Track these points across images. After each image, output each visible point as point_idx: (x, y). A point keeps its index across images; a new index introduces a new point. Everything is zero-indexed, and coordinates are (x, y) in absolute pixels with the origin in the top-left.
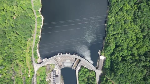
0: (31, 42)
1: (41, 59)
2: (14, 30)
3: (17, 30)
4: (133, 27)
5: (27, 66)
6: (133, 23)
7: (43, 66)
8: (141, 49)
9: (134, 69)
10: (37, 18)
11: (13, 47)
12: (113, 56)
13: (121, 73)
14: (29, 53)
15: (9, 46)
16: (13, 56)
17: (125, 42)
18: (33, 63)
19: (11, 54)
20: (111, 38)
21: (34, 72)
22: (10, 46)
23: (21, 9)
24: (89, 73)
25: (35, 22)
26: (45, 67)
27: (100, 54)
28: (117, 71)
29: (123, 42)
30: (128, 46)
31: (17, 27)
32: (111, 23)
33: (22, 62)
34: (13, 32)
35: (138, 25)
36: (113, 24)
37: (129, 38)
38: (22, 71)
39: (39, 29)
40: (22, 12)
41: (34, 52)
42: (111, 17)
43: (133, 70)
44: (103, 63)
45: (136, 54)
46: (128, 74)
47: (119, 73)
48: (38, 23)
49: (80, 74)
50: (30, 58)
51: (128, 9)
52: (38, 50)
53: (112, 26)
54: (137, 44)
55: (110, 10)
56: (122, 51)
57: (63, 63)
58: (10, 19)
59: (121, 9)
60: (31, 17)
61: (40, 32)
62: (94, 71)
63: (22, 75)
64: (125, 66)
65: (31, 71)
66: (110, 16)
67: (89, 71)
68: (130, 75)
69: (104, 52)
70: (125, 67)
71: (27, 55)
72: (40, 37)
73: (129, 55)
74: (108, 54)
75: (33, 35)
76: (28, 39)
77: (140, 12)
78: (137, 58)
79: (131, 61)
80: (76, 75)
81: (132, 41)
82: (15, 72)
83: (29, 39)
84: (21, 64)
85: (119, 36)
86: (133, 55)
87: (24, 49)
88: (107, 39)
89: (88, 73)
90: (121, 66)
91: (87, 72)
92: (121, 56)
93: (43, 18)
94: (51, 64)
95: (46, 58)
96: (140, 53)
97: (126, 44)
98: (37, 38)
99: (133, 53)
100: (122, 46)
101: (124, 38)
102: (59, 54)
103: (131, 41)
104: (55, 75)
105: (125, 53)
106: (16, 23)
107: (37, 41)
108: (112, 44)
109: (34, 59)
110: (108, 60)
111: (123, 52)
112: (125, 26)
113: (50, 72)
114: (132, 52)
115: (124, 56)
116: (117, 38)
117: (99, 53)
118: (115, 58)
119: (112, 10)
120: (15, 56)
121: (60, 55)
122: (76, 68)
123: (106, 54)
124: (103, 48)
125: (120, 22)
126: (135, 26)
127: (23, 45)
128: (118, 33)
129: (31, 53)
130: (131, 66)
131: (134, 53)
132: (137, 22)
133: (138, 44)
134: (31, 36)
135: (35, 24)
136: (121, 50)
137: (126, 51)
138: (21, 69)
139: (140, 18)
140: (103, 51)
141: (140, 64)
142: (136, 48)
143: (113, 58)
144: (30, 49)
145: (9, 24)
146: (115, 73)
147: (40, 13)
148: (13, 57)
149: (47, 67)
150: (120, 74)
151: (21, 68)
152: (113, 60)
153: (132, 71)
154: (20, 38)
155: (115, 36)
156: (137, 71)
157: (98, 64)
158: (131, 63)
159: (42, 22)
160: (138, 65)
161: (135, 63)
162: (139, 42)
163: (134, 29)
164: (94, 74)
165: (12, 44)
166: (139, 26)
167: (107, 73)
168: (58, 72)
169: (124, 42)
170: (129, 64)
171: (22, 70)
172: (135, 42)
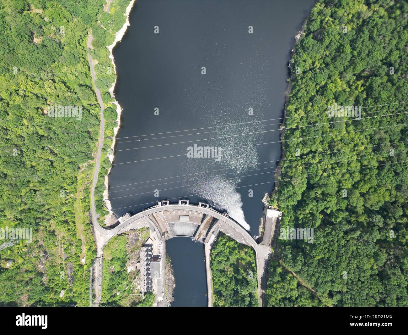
0: (89, 173)
1: (114, 217)
2: (45, 143)
3: (51, 143)
4: (353, 139)
5: (77, 235)
6: (351, 128)
7: (119, 235)
8: (372, 197)
9: (355, 248)
10: (105, 110)
11: (43, 188)
12: (299, 212)
13: (320, 257)
14: (83, 201)
15: (31, 185)
16: (40, 211)
17: (332, 177)
18: (93, 227)
19: (35, 207)
20: (296, 163)
21: (95, 251)
22: (34, 186)
23: (64, 88)
24: (239, 252)
25: (99, 121)
26: (125, 237)
27: (266, 204)
28: (311, 251)
29: (325, 174)
30: (339, 187)
31: (52, 135)
32: (296, 125)
33: (66, 225)
34: (43, 148)
35: (366, 134)
36: (302, 128)
37: (342, 166)
38: (65, 250)
39: (109, 137)
40: (65, 98)
41: (96, 199)
42: (296, 110)
43: (353, 252)
44: (274, 228)
45: (360, 210)
46: (340, 261)
47: (317, 258)
48: (107, 124)
49: (216, 255)
50: (87, 213)
51: (340, 91)
52: (105, 194)
53: (298, 133)
54: (362, 184)
55: (292, 89)
56: (323, 200)
57: (172, 225)
58: (35, 116)
59: (322, 90)
60: (90, 108)
61: (113, 146)
62: (252, 249)
63: (66, 259)
64: (330, 239)
65: (89, 250)
66: (294, 107)
67: (238, 247)
68: (346, 264)
69: (278, 200)
70: (332, 241)
71: (78, 207)
72: (111, 157)
73: (341, 210)
74: (288, 206)
75: (93, 154)
76: (80, 165)
77: (370, 100)
78: (362, 219)
79: (348, 227)
80: (205, 257)
81: (351, 174)
82: (45, 252)
83: (84, 166)
84: (61, 232)
85: (317, 161)
86: (351, 210)
87: (71, 192)
88: (285, 166)
89: (236, 252)
90: (322, 240)
91: (234, 249)
92: (322, 212)
93: (119, 110)
94: (139, 228)
95: (127, 215)
96: (372, 206)
97: (334, 181)
98: (104, 161)
99: (351, 206)
100: (325, 185)
101: (330, 167)
102: (160, 203)
103: (348, 175)
104: (151, 255)
105: (332, 204)
106: (51, 126)
107: (104, 171)
108: (299, 180)
109: (95, 215)
110: (287, 219)
111: (325, 202)
112: (333, 135)
113: (138, 248)
114: (349, 201)
115: (329, 212)
116: (311, 164)
117: (265, 200)
118: (304, 218)
119: (299, 91)
120: (48, 210)
121: (164, 206)
122: (204, 239)
123: (282, 205)
124: (276, 188)
125: (320, 124)
126: (358, 136)
127: (69, 181)
128: (314, 150)
129: (87, 200)
130: (348, 241)
131: (356, 207)
132: (363, 125)
133: (365, 182)
134: (89, 156)
135: (99, 125)
136: (321, 196)
137: (334, 200)
138: (61, 244)
139: (370, 115)
140: (275, 196)
141: (370, 235)
142: (360, 193)
143: (301, 217)
144: (87, 190)
145: (31, 129)
146: (305, 255)
147: (113, 95)
148: (42, 212)
149: (131, 236)
150: (319, 260)
151: (63, 241)
152: (300, 222)
153: (350, 253)
154: (61, 164)
155: (306, 160)
156: (362, 253)
157: (261, 230)
158: (346, 233)
159: (118, 120)
160: (365, 238)
161: (358, 233)
162: (369, 176)
163: (355, 143)
164: (250, 256)
165: (40, 180)
166: (368, 137)
167: (286, 256)
168: (159, 248)
169: (329, 176)
170: (341, 235)
171: (65, 246)
172: (357, 176)
